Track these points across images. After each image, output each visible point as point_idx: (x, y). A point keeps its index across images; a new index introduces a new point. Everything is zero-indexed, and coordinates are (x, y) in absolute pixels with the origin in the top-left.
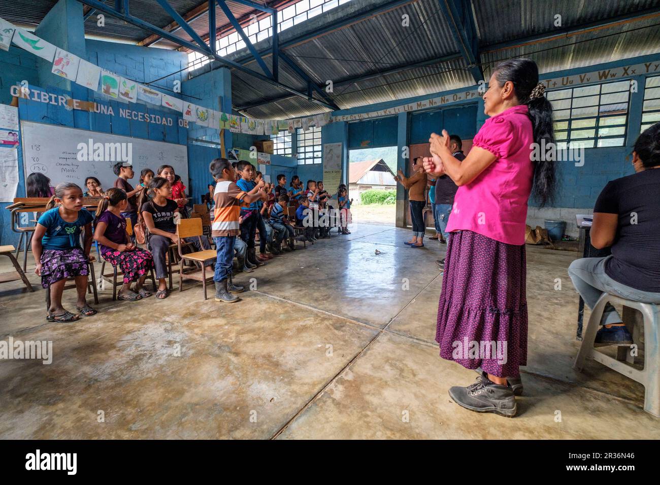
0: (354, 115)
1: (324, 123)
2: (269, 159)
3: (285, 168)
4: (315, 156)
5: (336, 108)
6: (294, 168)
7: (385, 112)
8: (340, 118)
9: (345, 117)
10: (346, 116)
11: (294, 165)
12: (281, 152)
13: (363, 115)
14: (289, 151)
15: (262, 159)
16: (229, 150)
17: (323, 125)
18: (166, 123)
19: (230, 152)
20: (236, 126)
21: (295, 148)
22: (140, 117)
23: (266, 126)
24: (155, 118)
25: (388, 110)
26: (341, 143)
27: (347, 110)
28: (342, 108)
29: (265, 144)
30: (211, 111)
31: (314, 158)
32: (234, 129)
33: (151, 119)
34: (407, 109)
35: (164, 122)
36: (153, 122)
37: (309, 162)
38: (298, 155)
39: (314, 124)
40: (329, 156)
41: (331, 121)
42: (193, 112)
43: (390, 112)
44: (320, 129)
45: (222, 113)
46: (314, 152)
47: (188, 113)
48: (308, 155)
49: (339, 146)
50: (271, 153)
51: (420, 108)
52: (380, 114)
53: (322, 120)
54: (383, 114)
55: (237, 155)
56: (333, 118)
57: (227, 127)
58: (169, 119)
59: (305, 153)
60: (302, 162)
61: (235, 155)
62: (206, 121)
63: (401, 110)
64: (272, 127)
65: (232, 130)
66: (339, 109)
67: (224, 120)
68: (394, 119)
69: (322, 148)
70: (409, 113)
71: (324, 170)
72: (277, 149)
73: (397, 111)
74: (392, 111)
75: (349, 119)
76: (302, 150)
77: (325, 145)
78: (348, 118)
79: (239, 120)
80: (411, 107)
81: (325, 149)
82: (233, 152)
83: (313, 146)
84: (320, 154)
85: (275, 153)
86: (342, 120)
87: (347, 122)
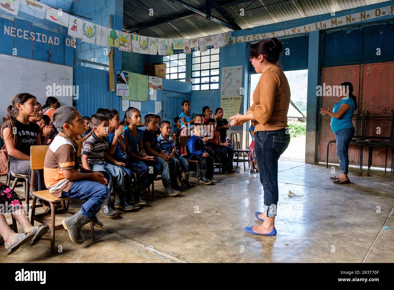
0: (257, 35)
1: (222, 44)
2: (161, 84)
3: (178, 94)
4: (212, 81)
5: (236, 28)
6: (187, 94)
7: (293, 31)
8: (241, 39)
9: (247, 38)
10: (248, 36)
11: (188, 91)
12: (174, 77)
13: (266, 34)
14: (183, 76)
15: (153, 84)
16: (118, 72)
17: (221, 46)
18: (52, 42)
19: (119, 75)
20: (126, 44)
21: (189, 72)
22: (25, 35)
23: (160, 45)
24: (41, 37)
25: (297, 28)
26: (241, 67)
27: (249, 29)
28: (243, 27)
29: (157, 68)
30: (99, 27)
31: (210, 83)
32: (124, 48)
33: (37, 38)
34: (319, 27)
35: (50, 40)
36: (38, 40)
37: (205, 87)
38: (192, 80)
39: (212, 44)
40: (228, 80)
41: (231, 42)
42: (80, 28)
43: (299, 31)
44: (218, 51)
45: (111, 29)
46: (210, 76)
47: (74, 28)
48: (204, 80)
49: (239, 69)
50: (164, 78)
51: (334, 26)
52: (287, 34)
53: (221, 40)
54: (291, 33)
55: (127, 78)
56: (234, 39)
57: (117, 45)
58: (55, 38)
59: (200, 77)
60: (197, 88)
61: (124, 78)
62: (94, 38)
63: (312, 28)
64: (166, 47)
65: (122, 48)
66: (240, 29)
67: (114, 37)
68: (305, 39)
69: (220, 72)
70: (322, 32)
71: (222, 96)
72: (170, 74)
73: (307, 29)
74: (301, 30)
75: (251, 40)
76: (197, 74)
77: (223, 69)
78: (251, 38)
79: (129, 37)
80: (325, 25)
81: (223, 73)
82: (122, 75)
83: (210, 70)
84: (217, 79)
85: (167, 77)
86: (243, 41)
87: (248, 43)
